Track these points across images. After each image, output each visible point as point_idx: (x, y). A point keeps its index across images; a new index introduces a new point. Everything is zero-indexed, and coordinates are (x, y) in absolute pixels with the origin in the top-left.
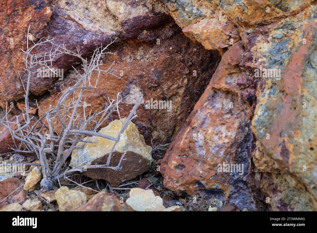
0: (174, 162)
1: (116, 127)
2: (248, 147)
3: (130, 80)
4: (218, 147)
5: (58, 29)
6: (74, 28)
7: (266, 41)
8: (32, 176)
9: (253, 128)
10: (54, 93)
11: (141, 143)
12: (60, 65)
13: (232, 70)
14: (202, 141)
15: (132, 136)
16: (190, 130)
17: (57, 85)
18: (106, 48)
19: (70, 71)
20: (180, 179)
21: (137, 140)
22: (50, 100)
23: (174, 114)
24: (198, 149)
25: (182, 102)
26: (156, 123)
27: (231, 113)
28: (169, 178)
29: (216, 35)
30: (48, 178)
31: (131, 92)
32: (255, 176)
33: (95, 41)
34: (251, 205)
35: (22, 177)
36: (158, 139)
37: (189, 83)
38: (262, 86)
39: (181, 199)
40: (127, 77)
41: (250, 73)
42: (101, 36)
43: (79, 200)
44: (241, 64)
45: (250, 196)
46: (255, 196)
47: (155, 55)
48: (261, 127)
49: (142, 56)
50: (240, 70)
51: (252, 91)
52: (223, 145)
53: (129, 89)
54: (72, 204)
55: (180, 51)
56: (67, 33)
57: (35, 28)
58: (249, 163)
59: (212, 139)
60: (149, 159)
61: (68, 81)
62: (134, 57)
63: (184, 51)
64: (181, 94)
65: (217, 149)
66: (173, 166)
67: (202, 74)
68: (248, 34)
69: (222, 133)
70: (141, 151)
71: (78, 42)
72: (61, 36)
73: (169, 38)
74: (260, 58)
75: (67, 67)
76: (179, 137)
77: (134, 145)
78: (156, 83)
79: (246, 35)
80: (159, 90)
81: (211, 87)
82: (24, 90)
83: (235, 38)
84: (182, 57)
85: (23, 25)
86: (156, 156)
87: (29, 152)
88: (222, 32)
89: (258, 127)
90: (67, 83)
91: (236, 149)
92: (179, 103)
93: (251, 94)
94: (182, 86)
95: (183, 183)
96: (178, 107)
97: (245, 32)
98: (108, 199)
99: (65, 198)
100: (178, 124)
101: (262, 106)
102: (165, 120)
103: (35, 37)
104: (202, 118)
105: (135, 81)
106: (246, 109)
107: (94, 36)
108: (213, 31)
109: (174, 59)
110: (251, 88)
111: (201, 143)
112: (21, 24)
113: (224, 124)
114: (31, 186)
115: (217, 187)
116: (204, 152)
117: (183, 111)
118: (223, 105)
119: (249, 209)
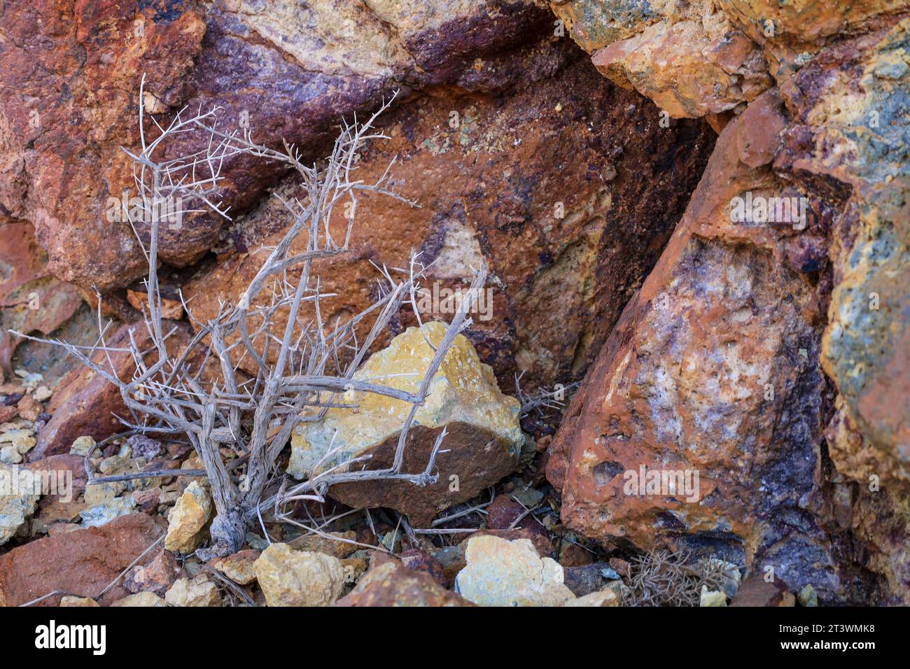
0: (590, 456)
1: (412, 352)
2: (809, 407)
3: (445, 207)
4: (719, 412)
5: (227, 74)
6: (271, 66)
7: (853, 89)
8: (185, 509)
9: (827, 361)
10: (229, 257)
11: (487, 394)
12: (239, 177)
13: (751, 181)
14: (668, 393)
15: (461, 373)
16: (630, 363)
17: (236, 231)
18: (368, 124)
19: (269, 190)
20: (610, 505)
21: (474, 384)
22: (218, 276)
23: (578, 299)
24: (658, 417)
25: (599, 263)
26: (525, 327)
27: (754, 307)
28: (577, 503)
29: (698, 75)
30: (231, 515)
31: (448, 242)
32: (834, 492)
33: (336, 100)
34: (825, 576)
35: (159, 505)
36: (534, 373)
37: (618, 207)
38: (849, 229)
39: (616, 559)
40: (434, 199)
41: (807, 189)
42: (351, 84)
43: (322, 581)
44: (778, 164)
45: (821, 551)
46: (837, 550)
47: (512, 130)
48: (852, 362)
49: (473, 133)
50: (775, 180)
51: (817, 243)
52: (733, 407)
53: (443, 235)
54: (303, 594)
55: (586, 114)
56: (253, 83)
57: (160, 76)
58: (815, 456)
59: (699, 389)
60: (514, 440)
61: (264, 218)
62: (450, 140)
63: (597, 114)
64: (595, 241)
65: (716, 417)
66: (586, 467)
67: (653, 178)
68: (797, 69)
69: (728, 371)
70: (488, 417)
71: (285, 108)
72: (237, 92)
73: (550, 77)
74: (839, 142)
75: (260, 179)
76: (598, 377)
77: (467, 400)
78: (519, 214)
79: (790, 72)
80: (529, 233)
81: (689, 233)
82: (142, 254)
83: (757, 82)
84: (592, 132)
85: (124, 70)
86: (531, 427)
87: (172, 430)
88: (715, 64)
89: (843, 361)
90: (262, 224)
91: (773, 417)
92: (592, 268)
93: (813, 253)
94: (598, 217)
95: (620, 516)
96: (588, 278)
97: (786, 63)
98: (406, 590)
99: (281, 579)
100: (591, 327)
101: (853, 294)
102: (552, 318)
103: (162, 101)
104: (665, 327)
105: (457, 211)
106: (799, 293)
107: (331, 87)
108: (688, 62)
109: (570, 140)
110: (814, 235)
111: (667, 398)
112: (118, 67)
113: (733, 342)
114: (185, 538)
115: (722, 526)
116: (678, 426)
117: (604, 289)
118: (727, 284)
119: (820, 587)
